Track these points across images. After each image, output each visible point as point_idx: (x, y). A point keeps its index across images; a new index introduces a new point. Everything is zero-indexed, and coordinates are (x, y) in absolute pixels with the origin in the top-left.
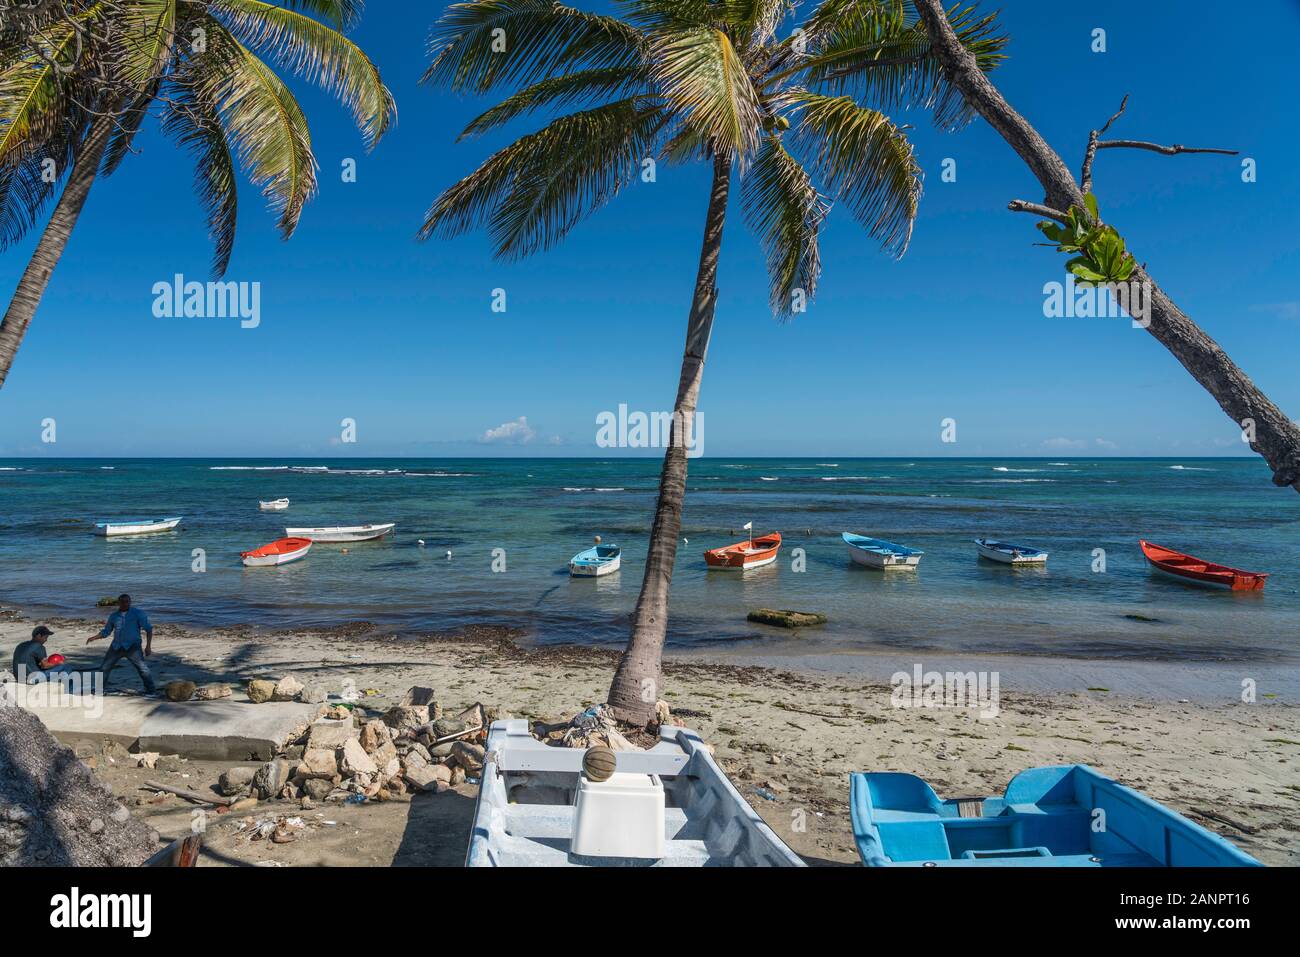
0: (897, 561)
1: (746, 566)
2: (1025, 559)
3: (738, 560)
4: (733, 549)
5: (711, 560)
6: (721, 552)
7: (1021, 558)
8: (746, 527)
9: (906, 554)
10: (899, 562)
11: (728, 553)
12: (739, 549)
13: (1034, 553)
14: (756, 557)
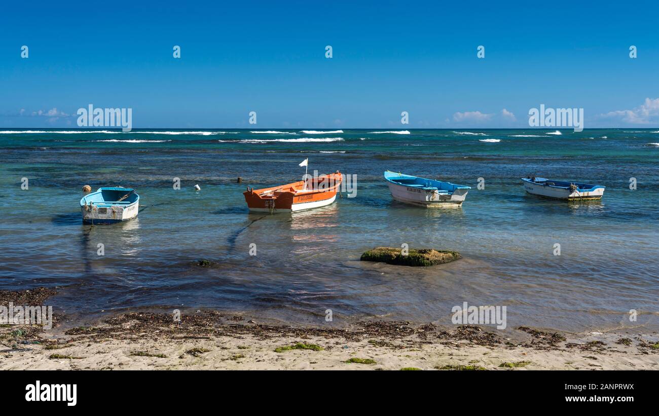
0: (441, 197)
1: (295, 207)
2: (581, 194)
3: (285, 200)
4: (282, 189)
5: (253, 200)
6: (268, 192)
7: (576, 194)
8: (302, 165)
9: (452, 191)
10: (444, 199)
11: (275, 193)
12: (291, 189)
13: (589, 187)
14: (309, 197)
